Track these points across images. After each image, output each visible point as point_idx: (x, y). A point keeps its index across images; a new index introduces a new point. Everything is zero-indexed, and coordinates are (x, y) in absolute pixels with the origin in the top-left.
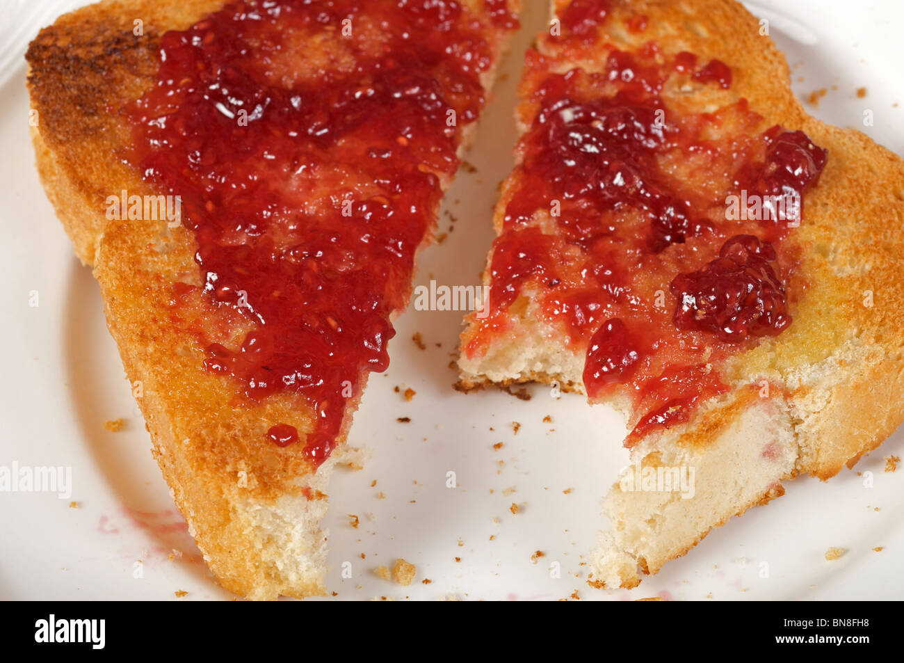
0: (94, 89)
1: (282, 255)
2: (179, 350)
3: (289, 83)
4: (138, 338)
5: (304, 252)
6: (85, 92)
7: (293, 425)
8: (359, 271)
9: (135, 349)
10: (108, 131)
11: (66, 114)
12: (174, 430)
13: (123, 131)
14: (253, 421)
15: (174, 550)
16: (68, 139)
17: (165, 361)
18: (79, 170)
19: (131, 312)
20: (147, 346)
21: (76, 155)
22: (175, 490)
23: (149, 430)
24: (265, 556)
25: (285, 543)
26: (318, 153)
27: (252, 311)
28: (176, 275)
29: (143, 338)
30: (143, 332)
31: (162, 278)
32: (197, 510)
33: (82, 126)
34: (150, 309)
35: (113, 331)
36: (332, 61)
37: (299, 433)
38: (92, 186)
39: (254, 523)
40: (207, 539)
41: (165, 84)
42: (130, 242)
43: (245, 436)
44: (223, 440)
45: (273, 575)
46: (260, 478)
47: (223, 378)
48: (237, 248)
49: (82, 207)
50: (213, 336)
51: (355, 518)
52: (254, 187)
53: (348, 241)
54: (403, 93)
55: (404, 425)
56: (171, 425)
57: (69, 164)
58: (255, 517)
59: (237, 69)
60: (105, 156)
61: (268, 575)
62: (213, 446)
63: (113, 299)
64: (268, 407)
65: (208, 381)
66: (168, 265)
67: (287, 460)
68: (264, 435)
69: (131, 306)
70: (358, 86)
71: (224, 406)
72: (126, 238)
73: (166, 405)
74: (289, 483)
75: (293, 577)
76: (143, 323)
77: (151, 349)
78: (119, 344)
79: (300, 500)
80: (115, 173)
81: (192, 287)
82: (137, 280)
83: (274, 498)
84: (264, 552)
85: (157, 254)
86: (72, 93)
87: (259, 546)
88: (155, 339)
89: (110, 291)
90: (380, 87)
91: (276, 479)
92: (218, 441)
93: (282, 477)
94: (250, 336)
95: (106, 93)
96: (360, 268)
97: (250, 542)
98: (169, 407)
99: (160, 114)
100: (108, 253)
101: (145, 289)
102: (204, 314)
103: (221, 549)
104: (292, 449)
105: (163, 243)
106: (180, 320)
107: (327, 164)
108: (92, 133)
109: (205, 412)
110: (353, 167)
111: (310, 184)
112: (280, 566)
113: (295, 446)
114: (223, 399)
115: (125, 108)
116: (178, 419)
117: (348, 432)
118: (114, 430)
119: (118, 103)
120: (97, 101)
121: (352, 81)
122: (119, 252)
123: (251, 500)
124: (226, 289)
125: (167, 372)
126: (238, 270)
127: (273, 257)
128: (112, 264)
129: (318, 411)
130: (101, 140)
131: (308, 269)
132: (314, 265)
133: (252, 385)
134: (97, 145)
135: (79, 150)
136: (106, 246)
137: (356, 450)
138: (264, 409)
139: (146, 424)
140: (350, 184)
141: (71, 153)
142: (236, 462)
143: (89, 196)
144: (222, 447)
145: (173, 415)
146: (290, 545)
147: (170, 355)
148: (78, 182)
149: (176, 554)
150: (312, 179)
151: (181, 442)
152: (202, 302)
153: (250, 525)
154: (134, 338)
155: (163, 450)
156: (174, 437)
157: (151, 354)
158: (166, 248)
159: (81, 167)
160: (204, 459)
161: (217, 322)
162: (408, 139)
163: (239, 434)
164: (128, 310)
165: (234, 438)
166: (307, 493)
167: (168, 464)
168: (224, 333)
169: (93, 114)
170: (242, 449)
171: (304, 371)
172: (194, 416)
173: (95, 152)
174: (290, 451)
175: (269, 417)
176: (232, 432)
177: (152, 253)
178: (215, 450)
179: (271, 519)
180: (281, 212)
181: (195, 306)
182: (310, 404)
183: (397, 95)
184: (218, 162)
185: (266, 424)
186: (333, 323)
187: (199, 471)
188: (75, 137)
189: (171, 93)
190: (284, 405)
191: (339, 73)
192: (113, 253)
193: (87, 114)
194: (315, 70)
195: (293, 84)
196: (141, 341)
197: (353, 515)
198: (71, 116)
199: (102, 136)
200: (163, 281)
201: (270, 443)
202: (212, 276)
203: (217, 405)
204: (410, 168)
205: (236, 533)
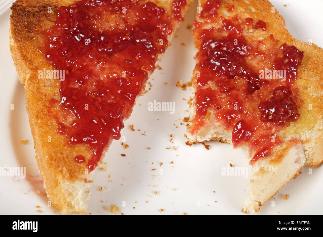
0: (33, 23)
1: (89, 94)
2: (49, 123)
3: (101, 31)
4: (36, 117)
5: (97, 94)
6: (30, 24)
7: (84, 156)
8: (115, 103)
9: (34, 120)
10: (36, 39)
11: (22, 31)
12: (43, 152)
13: (41, 40)
14: (71, 152)
15: (38, 191)
16: (22, 40)
17: (44, 127)
18: (24, 52)
19: (34, 107)
20: (38, 120)
21: (24, 46)
22: (41, 171)
23: (35, 149)
24: (68, 199)
25: (75, 196)
26: (107, 58)
27: (76, 113)
28: (52, 95)
29: (37, 117)
30: (37, 115)
31: (47, 96)
32: (47, 180)
33: (27, 36)
34: (41, 107)
35: (28, 111)
36: (117, 25)
37: (86, 159)
38: (27, 58)
39: (66, 188)
40: (49, 190)
41: (58, 25)
42: (38, 81)
43: (67, 157)
44: (59, 158)
45: (70, 205)
46: (70, 174)
47: (62, 136)
48: (74, 89)
49: (23, 65)
50: (61, 119)
51: (101, 188)
52: (84, 67)
53: (113, 92)
54: (140, 40)
55: (123, 157)
56: (42, 150)
57: (21, 49)
58: (66, 186)
59: (84, 24)
60: (33, 48)
61: (68, 205)
62: (55, 160)
63: (29, 101)
64: (77, 148)
65: (57, 136)
66: (50, 91)
67: (80, 168)
68: (74, 158)
69: (35, 104)
70: (125, 36)
71: (61, 146)
72: (37, 79)
73: (41, 143)
74: (79, 176)
75: (76, 207)
76: (38, 112)
77: (39, 121)
78: (29, 117)
79: (83, 183)
80: (36, 55)
81: (57, 101)
82: (38, 95)
83: (74, 181)
84: (68, 198)
85: (46, 86)
86: (25, 23)
87: (66, 196)
88: (41, 118)
89: (28, 98)
90: (132, 37)
91: (75, 175)
92: (58, 158)
93: (78, 174)
94: (74, 122)
95: (37, 25)
96: (115, 102)
97: (63, 194)
98: (43, 144)
99: (54, 36)
100: (29, 84)
101: (41, 99)
102: (60, 111)
103: (53, 194)
104: (82, 164)
105: (49, 83)
106: (51, 112)
107: (110, 63)
108: (30, 39)
109: (55, 147)
110: (119, 65)
111: (103, 69)
112: (73, 203)
113: (84, 163)
114: (61, 143)
115: (43, 32)
116: (45, 148)
117: (103, 159)
118: (23, 144)
119: (41, 29)
120: (33, 28)
121: (123, 33)
122: (33, 84)
123: (66, 181)
124: (68, 104)
125: (44, 131)
126: (74, 97)
127: (87, 94)
128: (30, 88)
129: (93, 152)
130: (33, 42)
131: (98, 101)
132: (100, 99)
133: (72, 140)
134: (31, 43)
135: (25, 45)
136: (29, 81)
137: (105, 164)
138: (75, 149)
139: (34, 146)
140: (117, 71)
141: (22, 45)
142: (62, 167)
143: (26, 62)
144: (58, 161)
145: (43, 146)
146: (77, 197)
147: (46, 125)
148: (23, 56)
149: (38, 192)
150: (104, 67)
151: (45, 156)
152: (59, 106)
153: (64, 189)
154: (34, 116)
155: (38, 157)
156: (43, 154)
157: (39, 123)
158: (50, 84)
159: (25, 51)
160: (52, 164)
161: (63, 115)
162: (139, 58)
163: (65, 157)
164: (34, 106)
165: (63, 158)
166: (85, 181)
167: (40, 162)
168: (65, 119)
169: (31, 32)
170: (65, 162)
171: (91, 137)
172: (51, 148)
173: (30, 46)
174: (82, 165)
175: (76, 152)
176: (63, 156)
177: (45, 86)
178: (56, 161)
179: (72, 187)
180: (92, 78)
181: (57, 108)
182: (91, 149)
183: (138, 41)
184: (72, 56)
185: (75, 154)
186: (103, 121)
187: (49, 168)
188: (24, 39)
189: (59, 29)
190: (82, 148)
191: (119, 29)
192: (32, 84)
193: (29, 32)
194: (111, 27)
195: (103, 31)
196: (37, 118)
197: (100, 186)
198: (24, 32)
199: (33, 41)
200: (47, 97)
201: (75, 161)
202: (64, 98)
203: (59, 145)
204: (138, 68)
205: (59, 190)
